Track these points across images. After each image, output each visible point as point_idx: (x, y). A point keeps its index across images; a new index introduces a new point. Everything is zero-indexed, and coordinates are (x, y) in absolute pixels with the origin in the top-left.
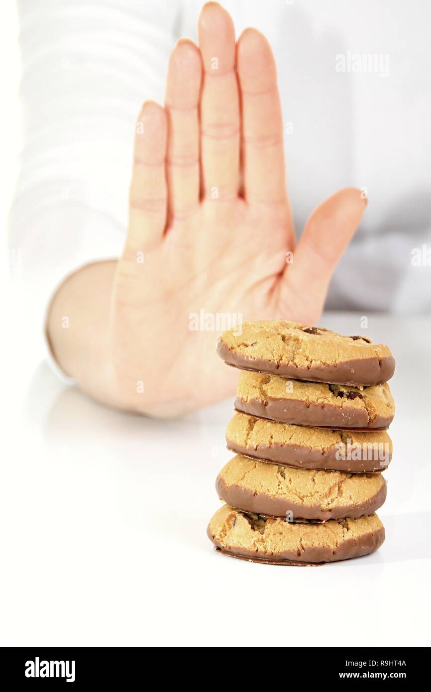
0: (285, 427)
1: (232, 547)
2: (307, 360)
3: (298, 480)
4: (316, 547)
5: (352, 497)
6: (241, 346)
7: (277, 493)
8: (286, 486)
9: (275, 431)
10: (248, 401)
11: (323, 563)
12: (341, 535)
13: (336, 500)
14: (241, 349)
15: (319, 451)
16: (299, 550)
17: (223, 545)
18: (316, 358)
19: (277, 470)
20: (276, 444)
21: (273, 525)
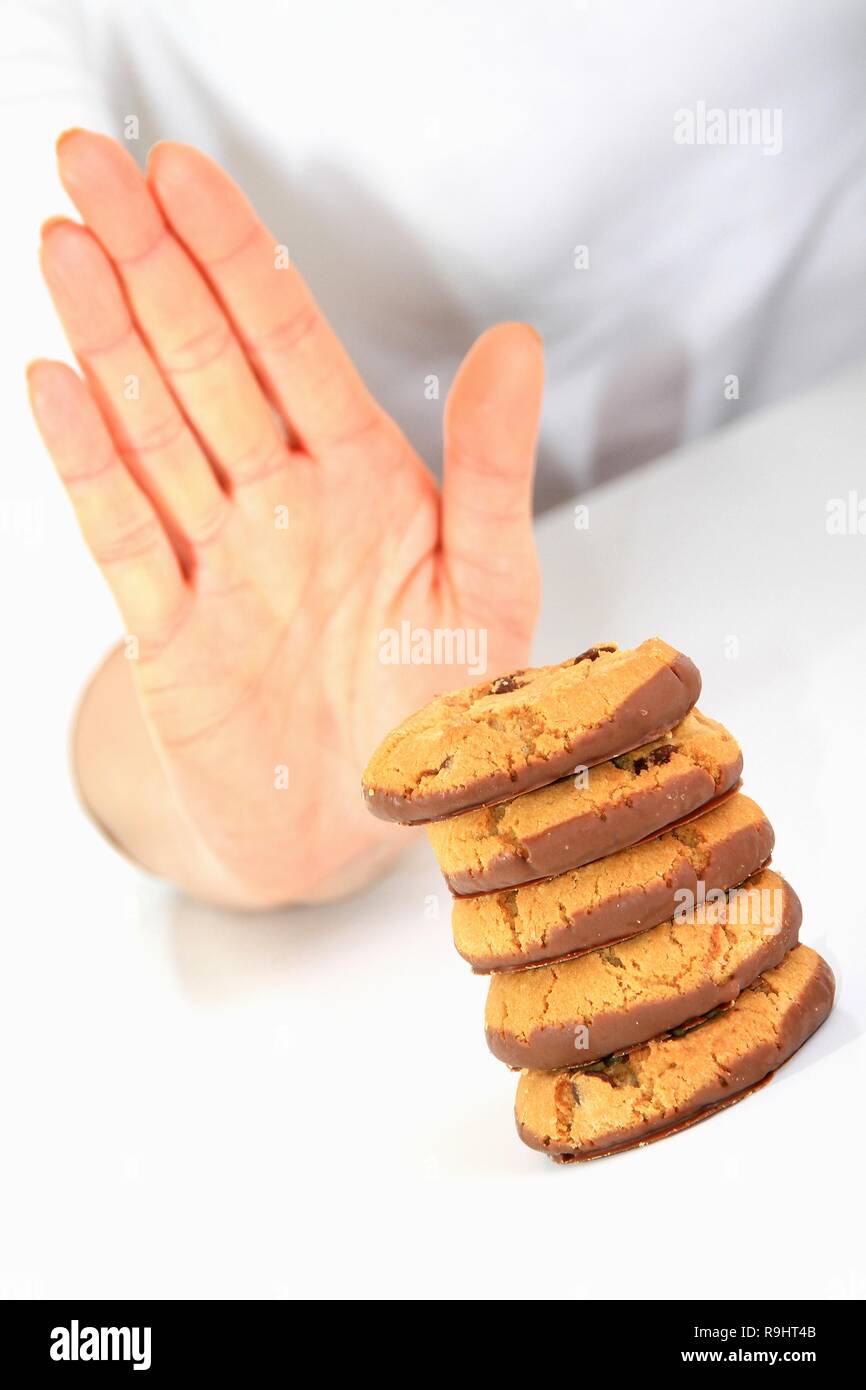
0: (573, 878)
1: (596, 1140)
2: (557, 737)
3: (648, 956)
4: (747, 1055)
5: (754, 932)
6: (423, 779)
7: (625, 999)
8: (633, 979)
9: (561, 893)
10: (486, 869)
11: (768, 1076)
12: (772, 1009)
13: (732, 952)
14: (426, 785)
15: (659, 884)
16: (720, 1077)
17: (574, 1146)
18: (572, 725)
19: (600, 960)
20: (577, 915)
21: (650, 1059)
